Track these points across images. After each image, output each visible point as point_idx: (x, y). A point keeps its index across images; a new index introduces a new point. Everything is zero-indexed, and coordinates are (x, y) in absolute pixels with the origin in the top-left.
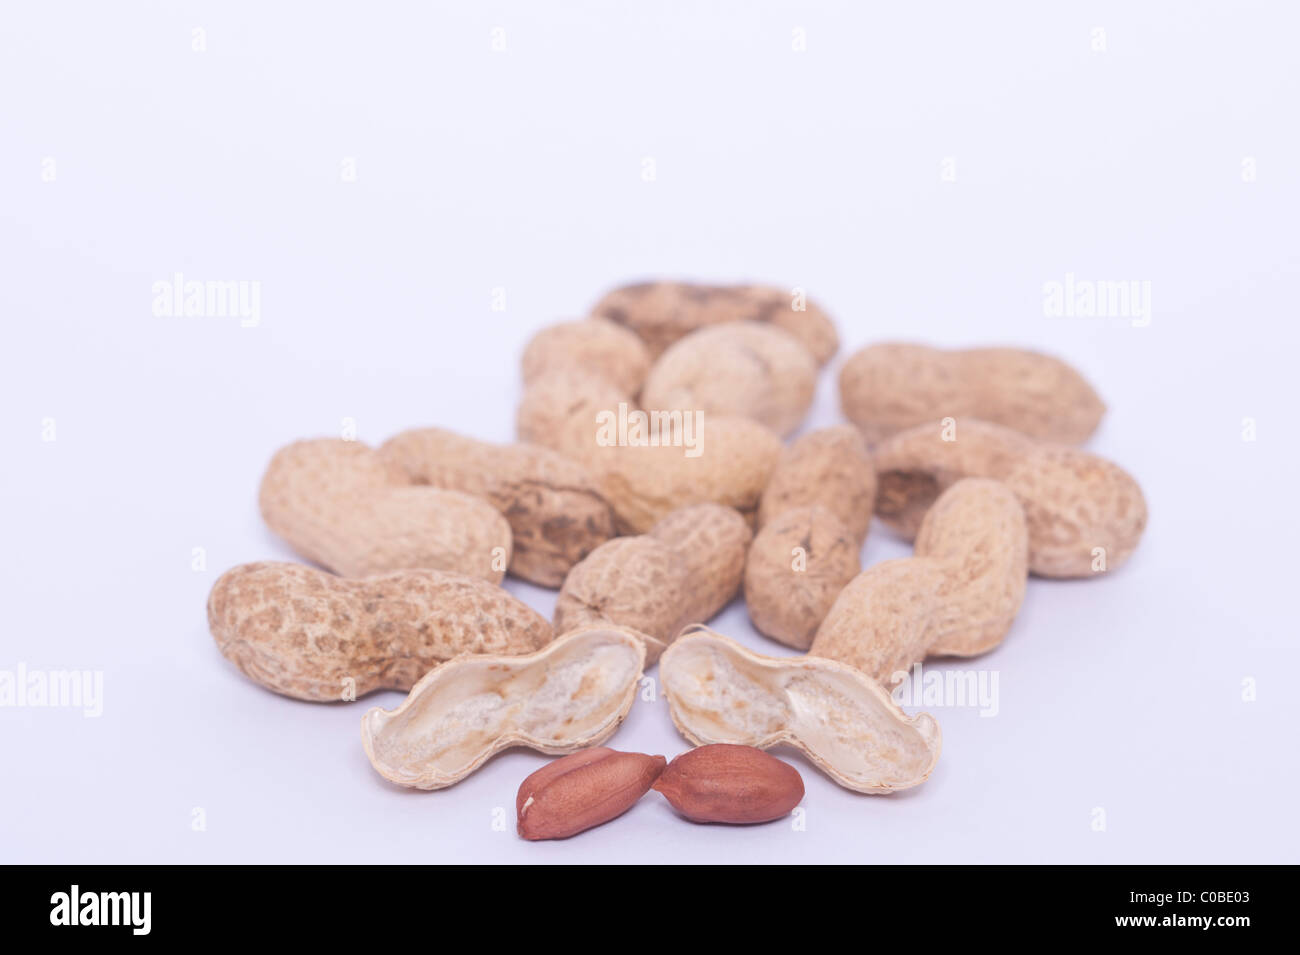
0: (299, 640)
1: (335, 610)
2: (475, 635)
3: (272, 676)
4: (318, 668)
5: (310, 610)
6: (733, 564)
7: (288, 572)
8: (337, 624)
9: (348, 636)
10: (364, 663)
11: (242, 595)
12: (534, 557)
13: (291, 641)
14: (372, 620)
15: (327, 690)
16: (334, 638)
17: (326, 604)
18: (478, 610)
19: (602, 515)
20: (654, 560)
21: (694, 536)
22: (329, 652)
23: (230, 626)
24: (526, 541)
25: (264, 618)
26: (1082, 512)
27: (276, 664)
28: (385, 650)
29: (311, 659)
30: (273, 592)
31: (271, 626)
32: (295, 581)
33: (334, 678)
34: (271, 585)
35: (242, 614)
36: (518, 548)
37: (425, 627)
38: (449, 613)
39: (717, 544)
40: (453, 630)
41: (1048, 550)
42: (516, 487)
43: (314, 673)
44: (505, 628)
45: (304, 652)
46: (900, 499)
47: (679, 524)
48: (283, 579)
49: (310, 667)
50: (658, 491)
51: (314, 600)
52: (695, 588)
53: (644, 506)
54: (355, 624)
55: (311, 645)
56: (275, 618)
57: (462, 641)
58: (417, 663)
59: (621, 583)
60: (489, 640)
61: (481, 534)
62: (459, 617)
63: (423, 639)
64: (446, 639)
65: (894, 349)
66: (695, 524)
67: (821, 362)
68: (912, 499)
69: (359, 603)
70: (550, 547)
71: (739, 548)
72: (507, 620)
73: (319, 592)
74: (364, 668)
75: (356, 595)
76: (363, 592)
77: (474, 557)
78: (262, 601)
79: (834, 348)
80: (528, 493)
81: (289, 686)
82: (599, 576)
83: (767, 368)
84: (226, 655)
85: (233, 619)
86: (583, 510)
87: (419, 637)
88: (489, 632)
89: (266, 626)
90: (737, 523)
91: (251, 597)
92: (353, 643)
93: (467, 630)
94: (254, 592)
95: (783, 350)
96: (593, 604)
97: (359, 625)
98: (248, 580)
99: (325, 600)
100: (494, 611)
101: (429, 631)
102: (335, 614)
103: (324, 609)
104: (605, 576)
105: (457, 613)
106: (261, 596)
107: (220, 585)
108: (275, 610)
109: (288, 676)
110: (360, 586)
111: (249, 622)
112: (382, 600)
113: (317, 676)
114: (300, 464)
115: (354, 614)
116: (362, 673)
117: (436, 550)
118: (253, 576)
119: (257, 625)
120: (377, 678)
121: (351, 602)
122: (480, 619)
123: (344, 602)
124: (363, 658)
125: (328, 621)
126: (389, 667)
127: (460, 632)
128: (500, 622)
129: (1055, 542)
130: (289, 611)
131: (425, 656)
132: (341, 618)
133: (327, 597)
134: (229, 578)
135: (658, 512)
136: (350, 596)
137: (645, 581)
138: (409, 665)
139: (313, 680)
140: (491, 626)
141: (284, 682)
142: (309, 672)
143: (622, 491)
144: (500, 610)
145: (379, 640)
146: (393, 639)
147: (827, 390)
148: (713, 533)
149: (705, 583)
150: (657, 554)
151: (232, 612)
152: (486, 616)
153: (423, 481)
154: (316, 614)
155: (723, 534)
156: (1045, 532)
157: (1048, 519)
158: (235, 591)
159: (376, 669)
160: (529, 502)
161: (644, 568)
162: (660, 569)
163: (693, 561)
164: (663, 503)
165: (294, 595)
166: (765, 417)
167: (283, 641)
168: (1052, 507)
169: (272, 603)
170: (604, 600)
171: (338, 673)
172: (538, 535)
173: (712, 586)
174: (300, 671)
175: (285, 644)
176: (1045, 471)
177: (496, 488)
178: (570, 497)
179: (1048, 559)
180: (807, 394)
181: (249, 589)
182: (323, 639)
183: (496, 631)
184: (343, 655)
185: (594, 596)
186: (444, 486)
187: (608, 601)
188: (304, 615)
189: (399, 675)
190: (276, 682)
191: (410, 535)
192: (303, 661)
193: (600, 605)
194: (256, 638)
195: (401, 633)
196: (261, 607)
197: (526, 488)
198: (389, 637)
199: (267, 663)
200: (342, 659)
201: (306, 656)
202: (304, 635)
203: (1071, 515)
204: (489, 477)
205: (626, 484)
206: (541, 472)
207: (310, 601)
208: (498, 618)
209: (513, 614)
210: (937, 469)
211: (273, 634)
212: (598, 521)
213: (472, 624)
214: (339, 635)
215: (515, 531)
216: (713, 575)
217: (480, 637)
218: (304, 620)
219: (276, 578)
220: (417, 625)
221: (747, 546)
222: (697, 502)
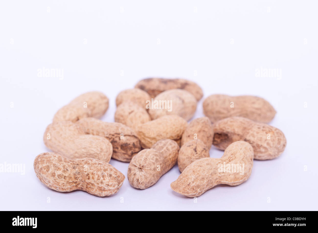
0: (53, 175)
1: (64, 167)
2: (101, 178)
3: (47, 184)
4: (58, 183)
5: (57, 167)
6: (175, 156)
7: (54, 156)
8: (64, 171)
9: (67, 175)
10: (71, 182)
11: (41, 161)
12: (119, 154)
13: (51, 175)
14: (74, 171)
15: (61, 189)
16: (63, 175)
17: (62, 166)
18: (102, 171)
19: (137, 142)
20: (156, 155)
21: (165, 148)
22: (61, 179)
23: (38, 169)
24: (116, 150)
25: (45, 168)
26: (268, 144)
27: (48, 181)
28: (77, 180)
29: (56, 180)
30: (49, 161)
31: (47, 170)
32: (55, 159)
33: (62, 186)
34: (48, 159)
35: (40, 166)
36: (114, 152)
37: (88, 174)
38: (94, 171)
39: (171, 150)
40: (95, 176)
41: (259, 155)
42: (113, 135)
43: (57, 184)
44: (109, 177)
45: (54, 178)
46: (219, 140)
47: (160, 145)
48: (52, 158)
49: (56, 182)
50: (152, 136)
51: (59, 164)
52: (166, 163)
53: (149, 140)
54: (69, 172)
55: (56, 176)
56: (48, 168)
57: (97, 179)
58: (86, 184)
59: (147, 162)
60: (104, 179)
61: (104, 147)
62: (97, 172)
63: (87, 177)
64: (93, 178)
65: (218, 96)
66: (165, 145)
67: (198, 100)
68: (222, 140)
69: (72, 166)
70: (123, 152)
71: (177, 151)
72: (110, 174)
73: (61, 162)
74: (71, 184)
75: (71, 164)
76: (73, 163)
77: (102, 154)
78: (45, 163)
79: (202, 96)
80: (116, 137)
81: (51, 187)
82: (141, 160)
83: (183, 102)
84: (38, 177)
85: (38, 167)
86: (132, 141)
87: (86, 177)
88: (104, 177)
89: (45, 170)
90: (175, 144)
91: (42, 162)
92: (68, 177)
93: (98, 176)
94: (44, 161)
95: (187, 96)
96: (140, 168)
97: (71, 172)
98: (43, 157)
99: (62, 164)
100: (107, 172)
101: (89, 175)
102: (64, 169)
103: (61, 167)
104: (143, 160)
105: (97, 171)
106: (45, 162)
107: (37, 158)
108: (48, 166)
109: (51, 184)
110: (73, 161)
111: (41, 169)
112: (78, 166)
113: (58, 185)
114: (54, 129)
115: (69, 169)
116: (70, 185)
117: (92, 152)
118: (45, 156)
119: (43, 170)
120: (75, 187)
121: (69, 166)
122: (102, 173)
123: (67, 166)
124: (71, 181)
125: (62, 170)
126: (79, 184)
127: (96, 176)
128: (108, 175)
129: (261, 152)
130: (52, 167)
131: (87, 182)
132: (66, 170)
133: (63, 164)
134: (39, 156)
135: (153, 141)
136: (69, 164)
137: (154, 161)
138: (84, 184)
139: (57, 186)
140: (105, 176)
141: (50, 186)
142: (56, 184)
143: (143, 136)
144: (108, 172)
145: (76, 177)
146: (80, 177)
147: (200, 107)
148: (170, 147)
149: (168, 161)
150: (156, 153)
151: (38, 166)
152: (104, 172)
153: (88, 133)
154: (59, 168)
155: (172, 148)
156: (258, 150)
157: (259, 146)
158: (39, 160)
159: (75, 185)
160: (117, 139)
161: (153, 158)
162: (158, 158)
163: (165, 155)
164: (154, 139)
165: (54, 163)
166: (182, 115)
167: (49, 175)
168: (260, 143)
169: (48, 164)
170: (143, 166)
171: (63, 185)
172: (120, 148)
173: (170, 162)
174: (54, 183)
175: (50, 175)
176: (258, 133)
177: (108, 136)
178: (128, 137)
179: (259, 157)
180: (194, 109)
181: (43, 160)
182: (60, 175)
183: (106, 177)
184: (65, 180)
185: (140, 165)
186: (93, 134)
187: (144, 167)
188: (55, 168)
189: (81, 186)
190: (48, 185)
191: (85, 148)
192: (54, 181)
193: (142, 168)
194: (43, 173)
195: (82, 175)
196: (44, 165)
197: (116, 135)
198: (79, 176)
199: (45, 180)
200: (65, 181)
201: (55, 179)
202: (55, 174)
203: (265, 145)
204: (106, 133)
205: (144, 134)
206: (120, 131)
207: (58, 164)
208: (108, 174)
209: (112, 173)
210: (228, 132)
211: (47, 173)
212: (136, 144)
213: (100, 174)
214: (64, 175)
215: (113, 148)
216: (170, 159)
217: (102, 178)
218: (55, 170)
219: (50, 157)
220: (86, 173)
221: (178, 151)
222: (164, 139)
